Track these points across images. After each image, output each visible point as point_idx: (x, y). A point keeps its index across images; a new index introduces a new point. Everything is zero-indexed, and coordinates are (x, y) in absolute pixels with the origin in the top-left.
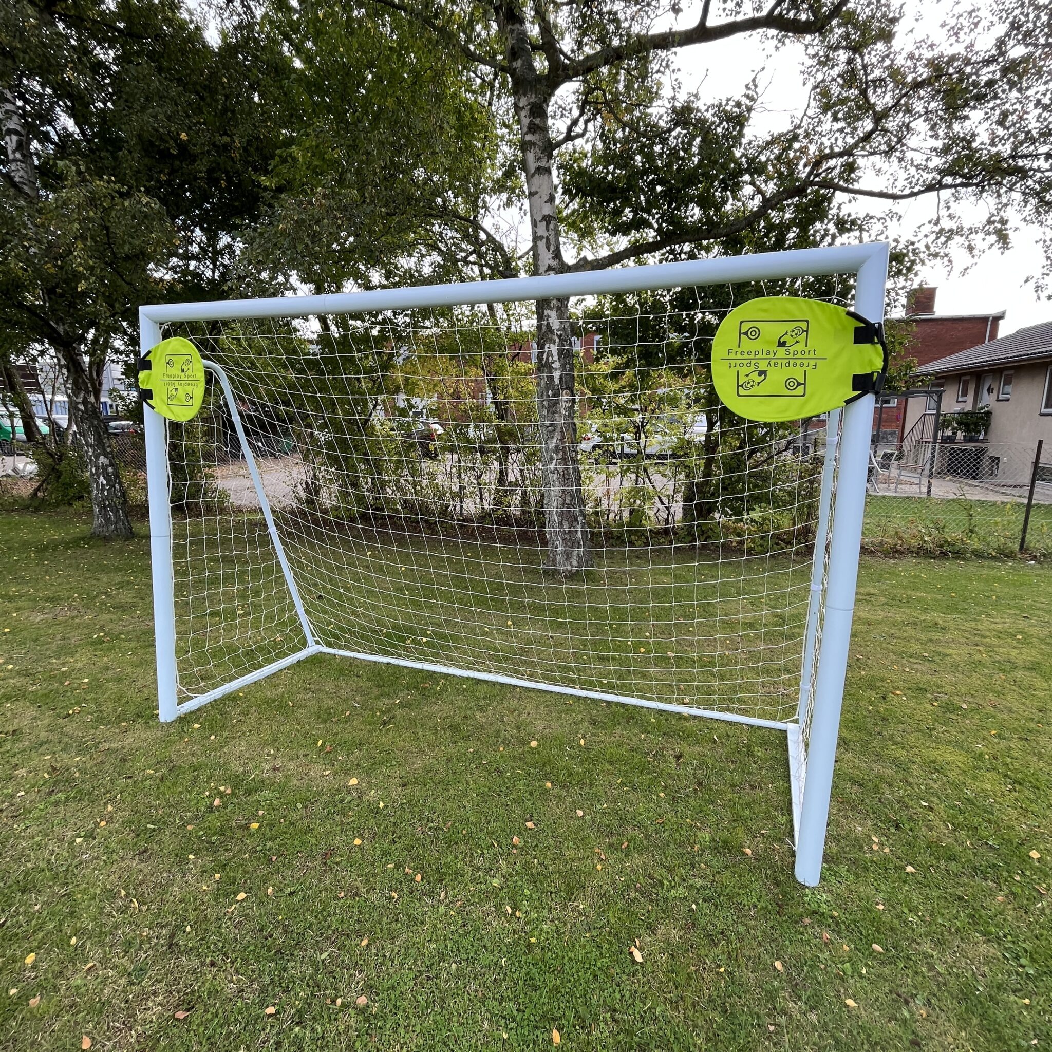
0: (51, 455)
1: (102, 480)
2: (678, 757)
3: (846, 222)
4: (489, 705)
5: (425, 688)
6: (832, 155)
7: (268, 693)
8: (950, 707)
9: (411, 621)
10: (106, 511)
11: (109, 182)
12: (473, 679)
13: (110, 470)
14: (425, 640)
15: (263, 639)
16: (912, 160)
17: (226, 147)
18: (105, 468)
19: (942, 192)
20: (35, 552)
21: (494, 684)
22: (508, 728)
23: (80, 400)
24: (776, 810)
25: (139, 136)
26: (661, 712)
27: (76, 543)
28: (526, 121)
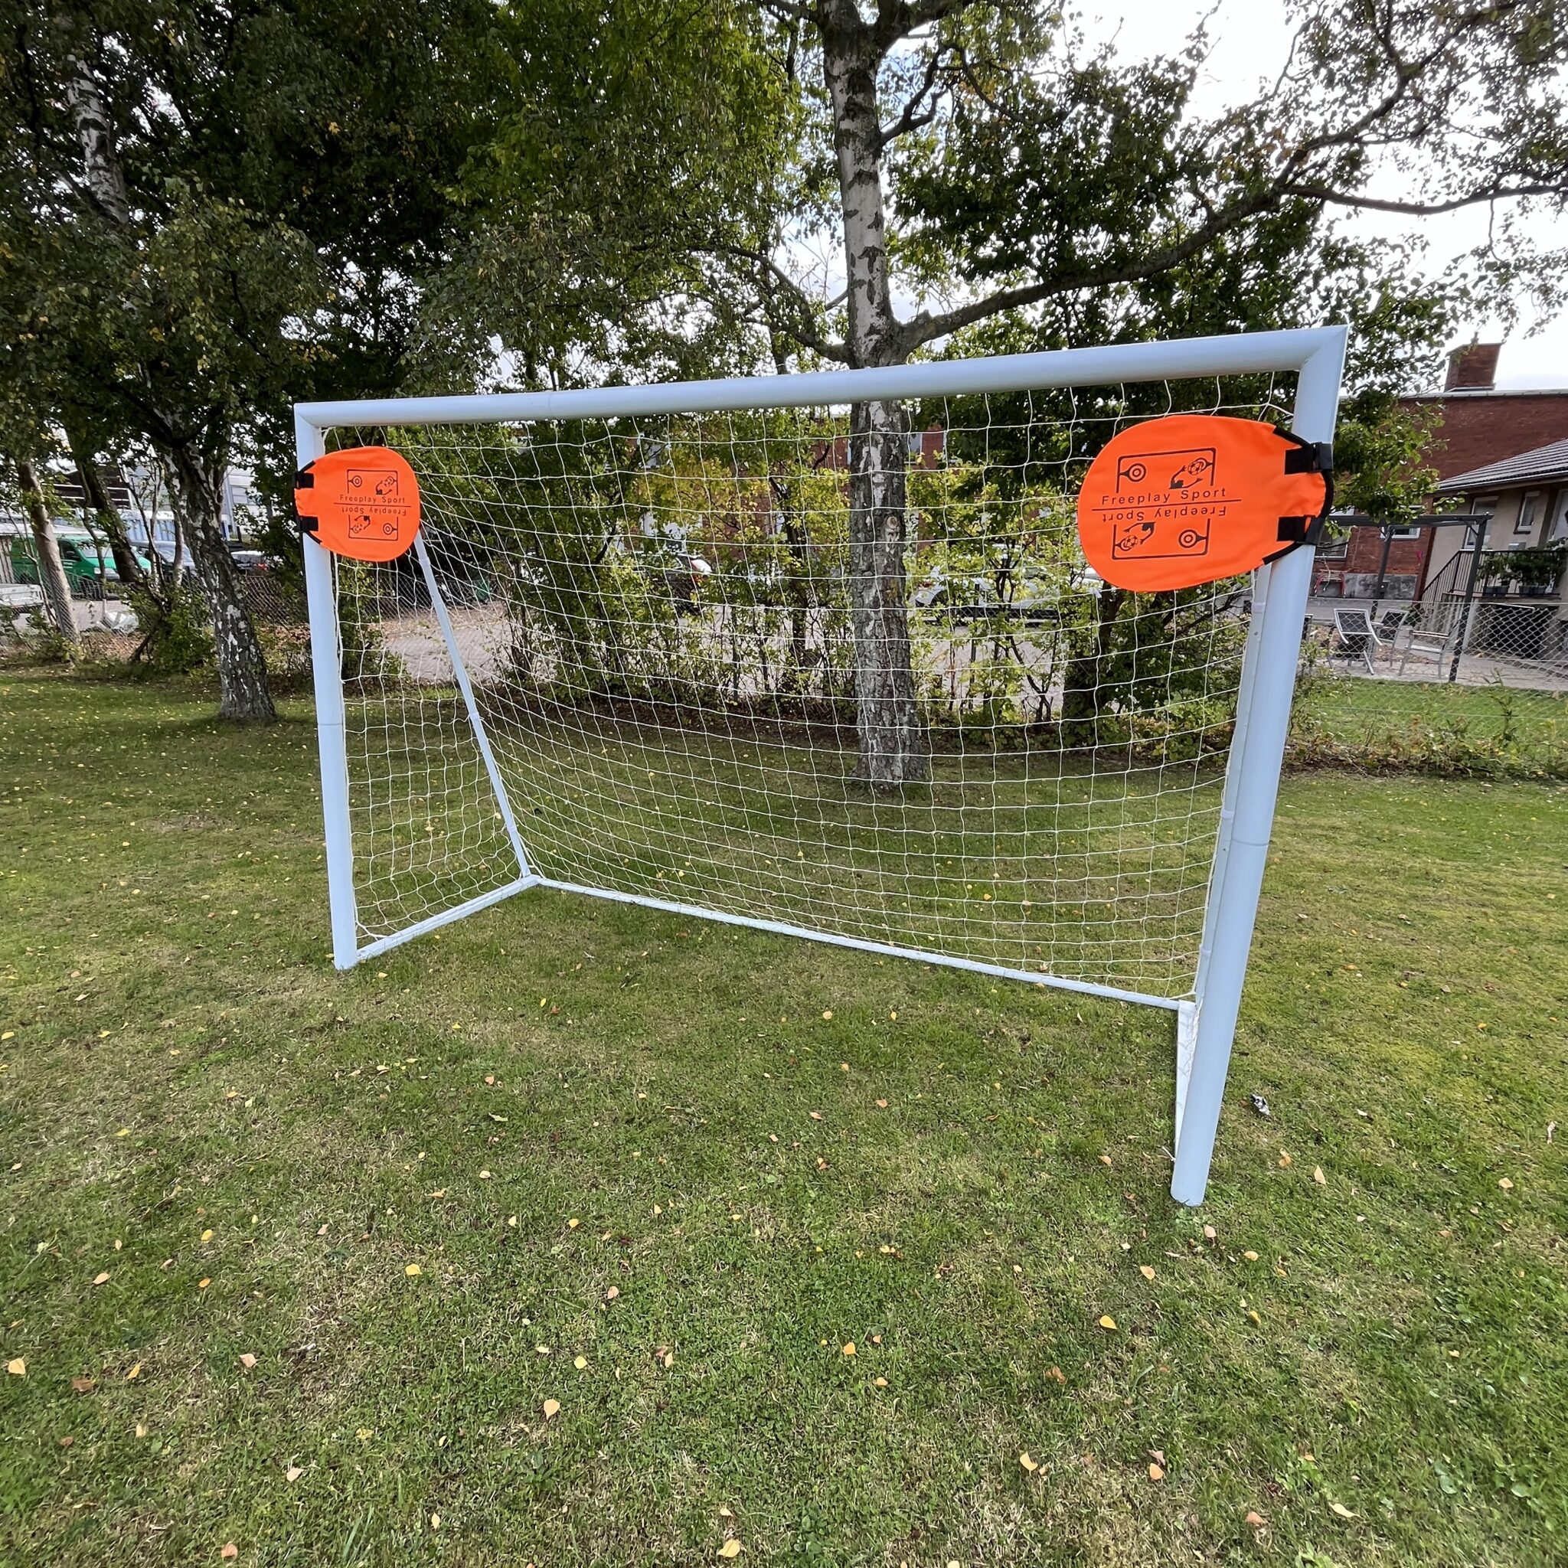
0: (156, 601)
1: (232, 639)
2: (1024, 1040)
3: (1339, 251)
4: (768, 963)
5: (681, 938)
6: (1326, 140)
7: (472, 937)
8: (1424, 990)
9: (663, 846)
10: (239, 683)
11: (237, 206)
12: (747, 928)
13: (242, 625)
14: (681, 874)
15: (463, 865)
16: (1454, 148)
17: (394, 142)
18: (235, 622)
19: (1498, 201)
20: (148, 739)
21: (777, 935)
22: (794, 994)
23: (198, 524)
24: (1152, 1112)
25: (271, 130)
26: (1005, 980)
27: (199, 727)
28: (842, 99)
